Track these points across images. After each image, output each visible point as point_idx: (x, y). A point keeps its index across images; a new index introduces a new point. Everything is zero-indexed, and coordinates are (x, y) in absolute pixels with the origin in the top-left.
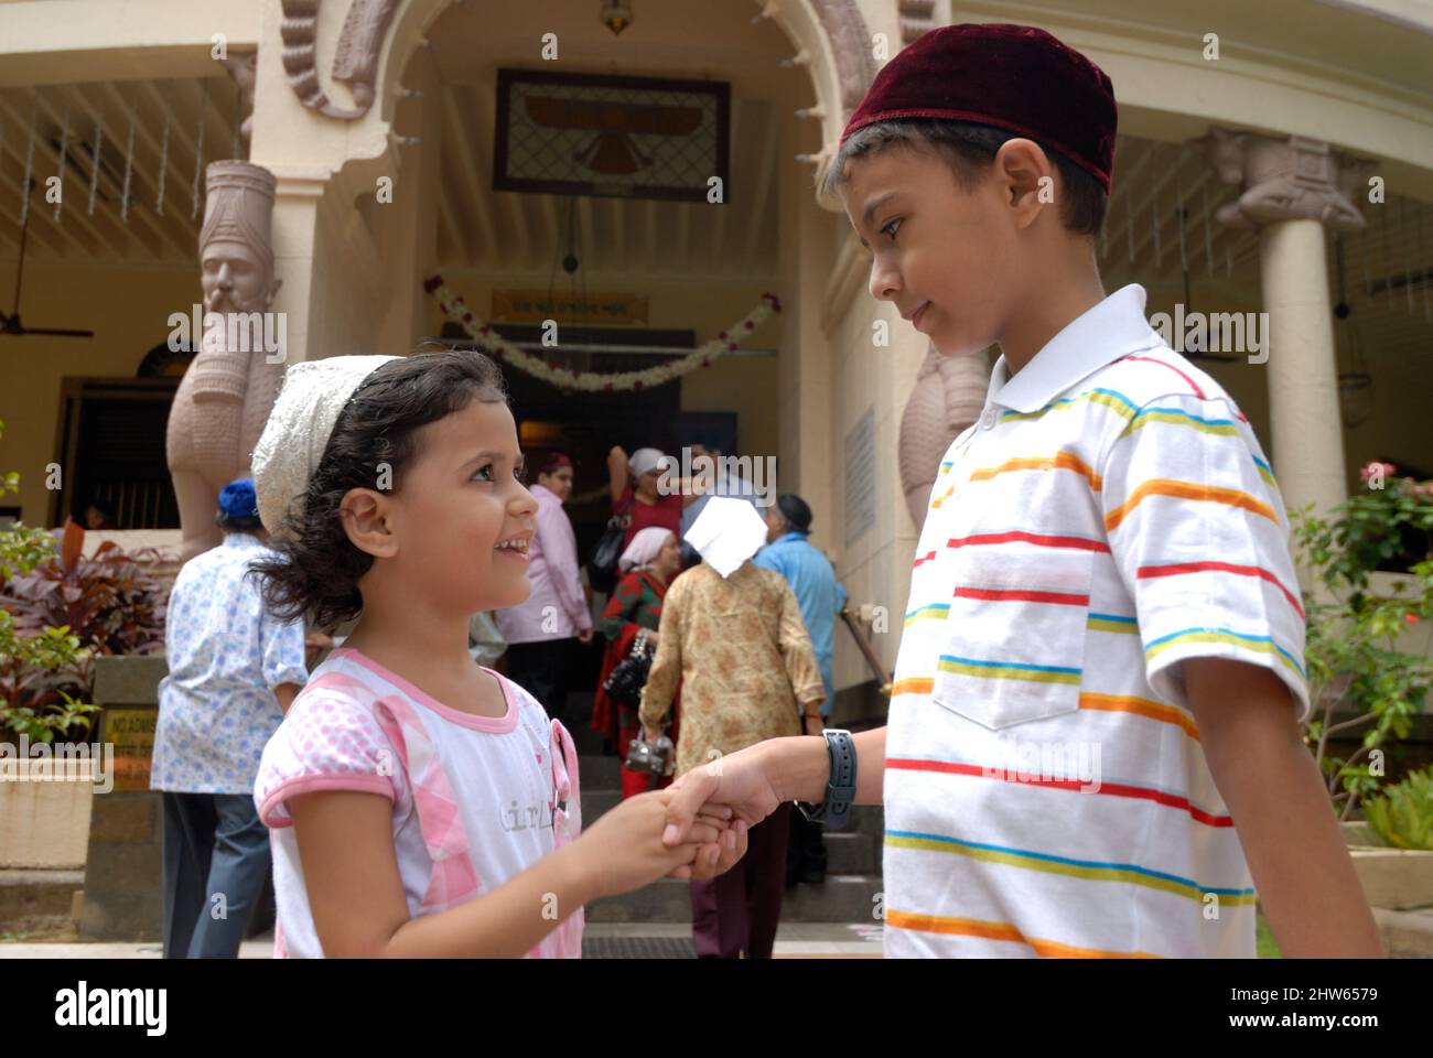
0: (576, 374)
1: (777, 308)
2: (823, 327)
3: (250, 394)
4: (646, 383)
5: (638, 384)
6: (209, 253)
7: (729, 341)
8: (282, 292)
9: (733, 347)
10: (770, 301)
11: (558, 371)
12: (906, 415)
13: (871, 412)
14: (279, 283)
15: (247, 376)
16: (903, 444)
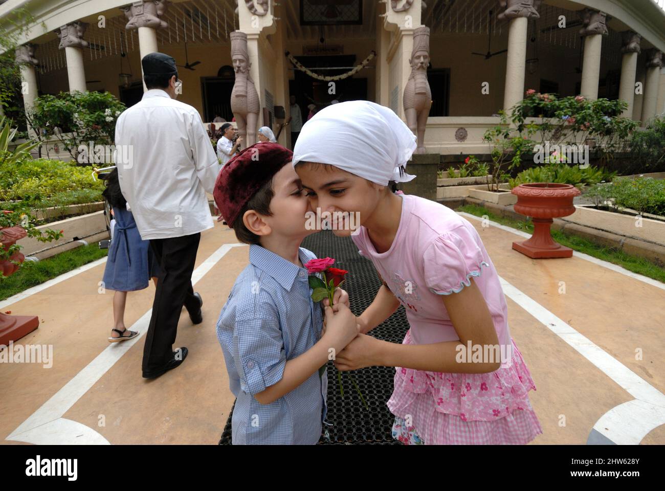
0: (324, 77)
1: (375, 55)
2: (387, 60)
3: (248, 94)
4: (342, 78)
5: (340, 79)
6: (234, 58)
7: (363, 65)
8: (252, 66)
9: (364, 67)
10: (373, 53)
11: (320, 76)
12: (405, 90)
13: (397, 87)
14: (251, 64)
15: (247, 89)
16: (404, 97)
